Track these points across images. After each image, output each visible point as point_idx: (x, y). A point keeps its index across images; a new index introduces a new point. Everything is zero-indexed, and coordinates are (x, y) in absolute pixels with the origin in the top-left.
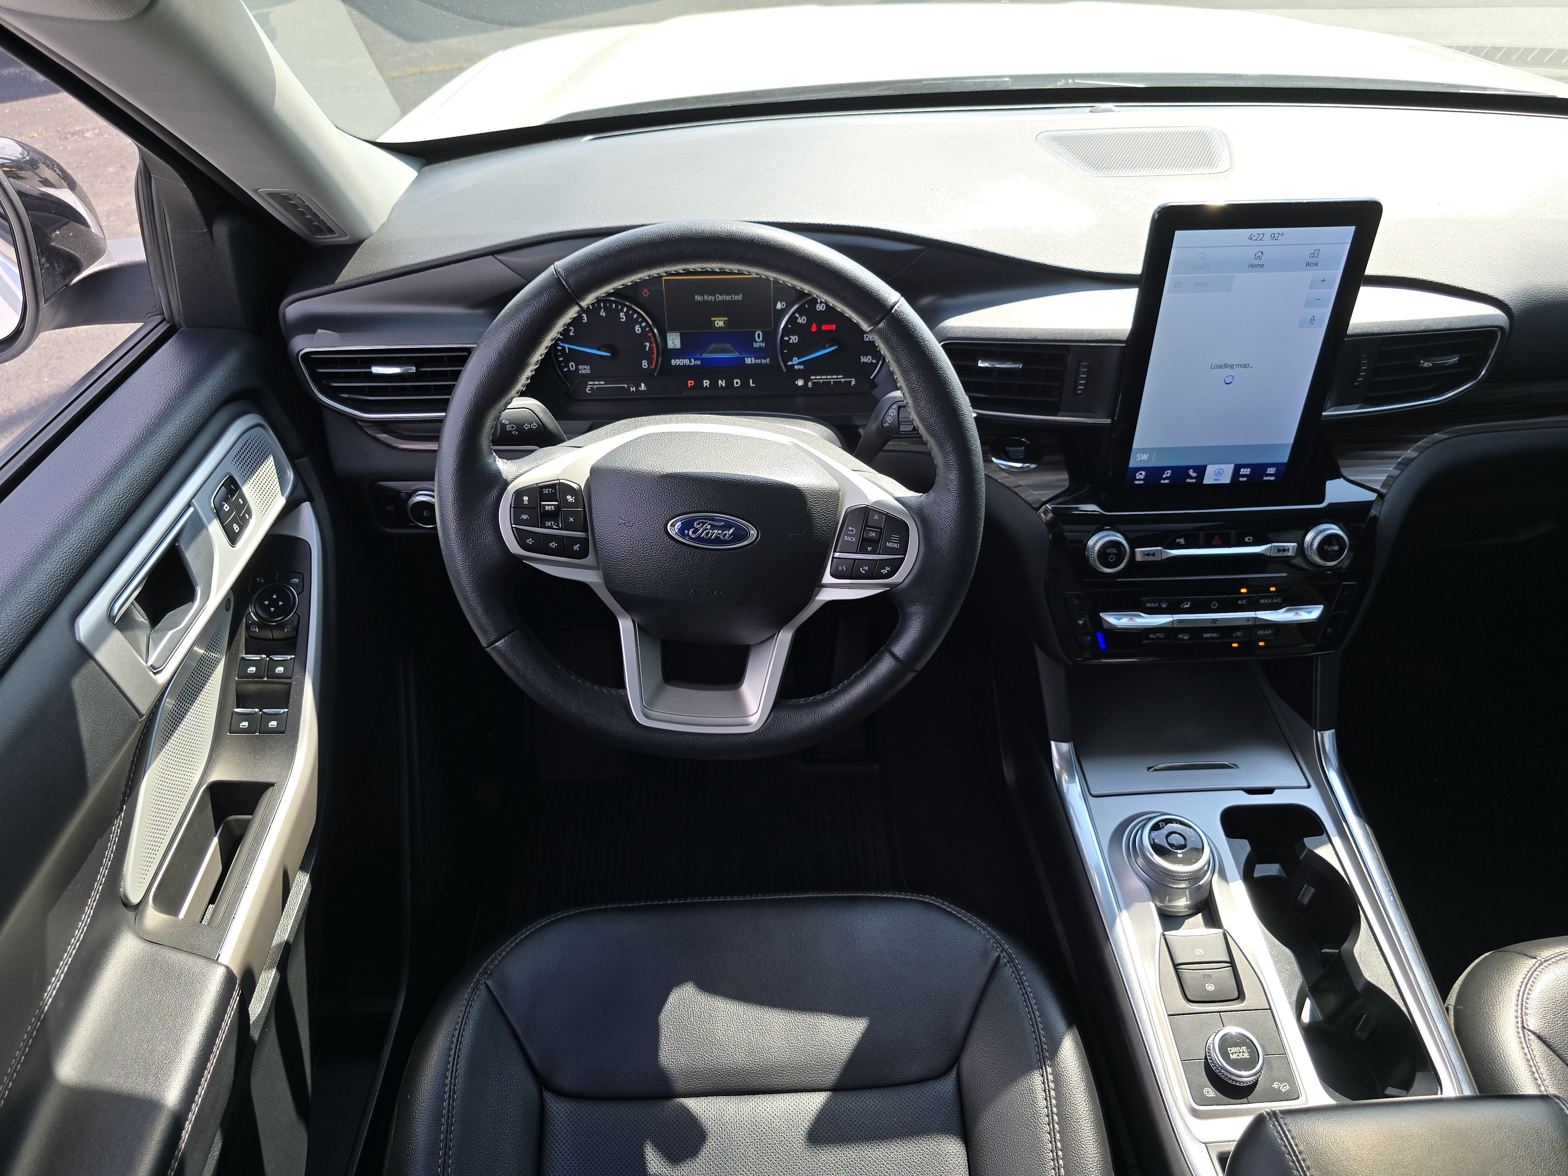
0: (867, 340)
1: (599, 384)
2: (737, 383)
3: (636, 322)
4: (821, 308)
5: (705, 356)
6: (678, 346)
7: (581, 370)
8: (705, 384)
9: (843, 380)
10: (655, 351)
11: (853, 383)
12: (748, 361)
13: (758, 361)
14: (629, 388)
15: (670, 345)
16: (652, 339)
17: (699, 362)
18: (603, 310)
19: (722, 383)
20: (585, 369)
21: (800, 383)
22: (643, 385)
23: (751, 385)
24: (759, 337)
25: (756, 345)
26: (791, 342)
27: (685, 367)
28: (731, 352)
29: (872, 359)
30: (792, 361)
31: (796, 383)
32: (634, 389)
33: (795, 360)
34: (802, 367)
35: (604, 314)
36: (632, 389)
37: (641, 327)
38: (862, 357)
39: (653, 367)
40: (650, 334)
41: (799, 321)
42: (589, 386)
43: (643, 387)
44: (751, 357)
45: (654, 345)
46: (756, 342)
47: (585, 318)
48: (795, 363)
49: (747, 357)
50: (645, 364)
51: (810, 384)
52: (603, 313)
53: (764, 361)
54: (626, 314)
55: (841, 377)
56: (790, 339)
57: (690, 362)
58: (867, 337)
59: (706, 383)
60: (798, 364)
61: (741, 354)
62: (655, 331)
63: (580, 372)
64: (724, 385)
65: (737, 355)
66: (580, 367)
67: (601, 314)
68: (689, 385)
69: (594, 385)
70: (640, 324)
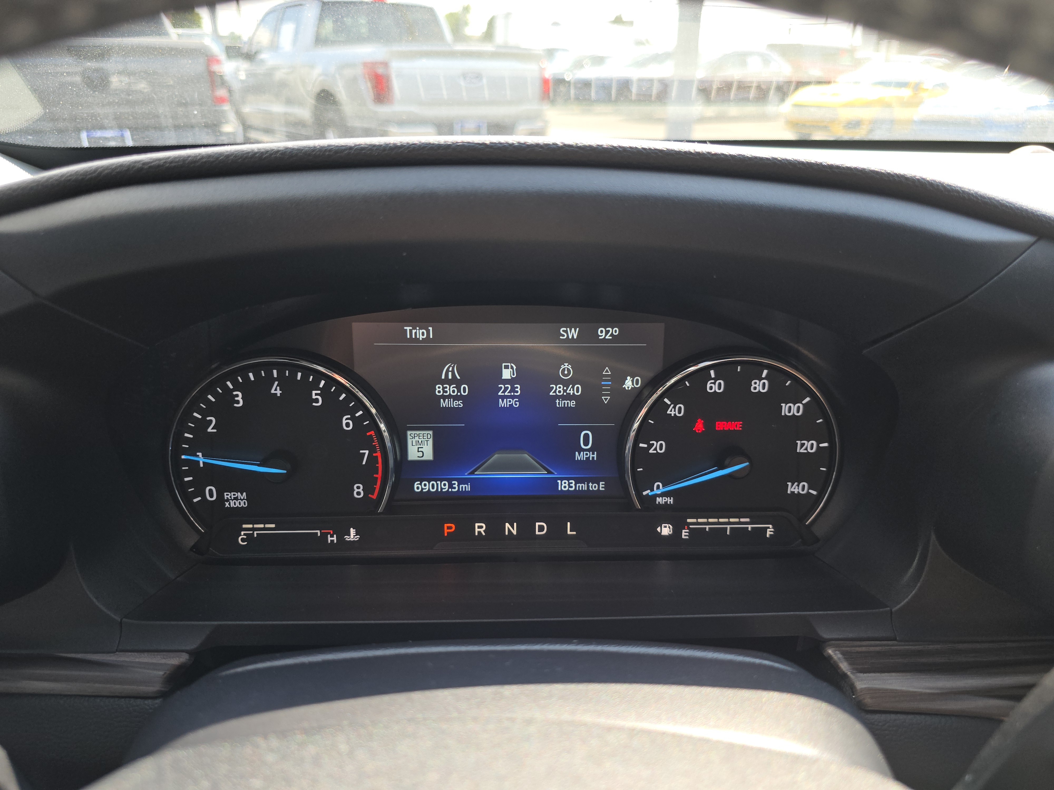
0: (802, 451)
1: (264, 529)
2: (541, 529)
3: (344, 409)
4: (715, 388)
5: (480, 474)
6: (428, 453)
7: (228, 500)
8: (477, 530)
9: (750, 527)
10: (380, 465)
11: (769, 533)
12: (563, 486)
13: (582, 486)
14: (324, 536)
15: (413, 454)
16: (376, 443)
17: (467, 487)
18: (276, 383)
19: (511, 529)
20: (236, 499)
21: (666, 530)
22: (352, 531)
23: (569, 532)
24: (586, 443)
25: (579, 456)
26: (651, 451)
27: (439, 495)
28: (533, 468)
29: (809, 488)
30: (652, 490)
31: (659, 529)
32: (335, 538)
33: (659, 488)
34: (670, 501)
35: (279, 392)
36: (330, 539)
37: (353, 418)
38: (790, 484)
39: (374, 497)
40: (372, 433)
41: (671, 412)
42: (242, 533)
43: (353, 535)
44: (568, 479)
45: (378, 454)
46: (581, 450)
47: (240, 398)
48: (656, 492)
49: (562, 479)
50: (358, 491)
51: (685, 534)
52: (276, 390)
53: (593, 487)
54: (324, 393)
55: (747, 520)
56: (651, 446)
57: (451, 486)
58: (803, 445)
59: (480, 527)
60: (663, 495)
61: (549, 472)
62: (383, 426)
63: (227, 504)
64: (515, 532)
65: (542, 474)
66: (227, 495)
67: (273, 391)
68: (446, 531)
69: (254, 529)
70: (352, 412)
